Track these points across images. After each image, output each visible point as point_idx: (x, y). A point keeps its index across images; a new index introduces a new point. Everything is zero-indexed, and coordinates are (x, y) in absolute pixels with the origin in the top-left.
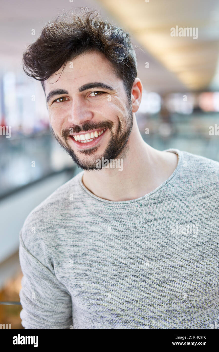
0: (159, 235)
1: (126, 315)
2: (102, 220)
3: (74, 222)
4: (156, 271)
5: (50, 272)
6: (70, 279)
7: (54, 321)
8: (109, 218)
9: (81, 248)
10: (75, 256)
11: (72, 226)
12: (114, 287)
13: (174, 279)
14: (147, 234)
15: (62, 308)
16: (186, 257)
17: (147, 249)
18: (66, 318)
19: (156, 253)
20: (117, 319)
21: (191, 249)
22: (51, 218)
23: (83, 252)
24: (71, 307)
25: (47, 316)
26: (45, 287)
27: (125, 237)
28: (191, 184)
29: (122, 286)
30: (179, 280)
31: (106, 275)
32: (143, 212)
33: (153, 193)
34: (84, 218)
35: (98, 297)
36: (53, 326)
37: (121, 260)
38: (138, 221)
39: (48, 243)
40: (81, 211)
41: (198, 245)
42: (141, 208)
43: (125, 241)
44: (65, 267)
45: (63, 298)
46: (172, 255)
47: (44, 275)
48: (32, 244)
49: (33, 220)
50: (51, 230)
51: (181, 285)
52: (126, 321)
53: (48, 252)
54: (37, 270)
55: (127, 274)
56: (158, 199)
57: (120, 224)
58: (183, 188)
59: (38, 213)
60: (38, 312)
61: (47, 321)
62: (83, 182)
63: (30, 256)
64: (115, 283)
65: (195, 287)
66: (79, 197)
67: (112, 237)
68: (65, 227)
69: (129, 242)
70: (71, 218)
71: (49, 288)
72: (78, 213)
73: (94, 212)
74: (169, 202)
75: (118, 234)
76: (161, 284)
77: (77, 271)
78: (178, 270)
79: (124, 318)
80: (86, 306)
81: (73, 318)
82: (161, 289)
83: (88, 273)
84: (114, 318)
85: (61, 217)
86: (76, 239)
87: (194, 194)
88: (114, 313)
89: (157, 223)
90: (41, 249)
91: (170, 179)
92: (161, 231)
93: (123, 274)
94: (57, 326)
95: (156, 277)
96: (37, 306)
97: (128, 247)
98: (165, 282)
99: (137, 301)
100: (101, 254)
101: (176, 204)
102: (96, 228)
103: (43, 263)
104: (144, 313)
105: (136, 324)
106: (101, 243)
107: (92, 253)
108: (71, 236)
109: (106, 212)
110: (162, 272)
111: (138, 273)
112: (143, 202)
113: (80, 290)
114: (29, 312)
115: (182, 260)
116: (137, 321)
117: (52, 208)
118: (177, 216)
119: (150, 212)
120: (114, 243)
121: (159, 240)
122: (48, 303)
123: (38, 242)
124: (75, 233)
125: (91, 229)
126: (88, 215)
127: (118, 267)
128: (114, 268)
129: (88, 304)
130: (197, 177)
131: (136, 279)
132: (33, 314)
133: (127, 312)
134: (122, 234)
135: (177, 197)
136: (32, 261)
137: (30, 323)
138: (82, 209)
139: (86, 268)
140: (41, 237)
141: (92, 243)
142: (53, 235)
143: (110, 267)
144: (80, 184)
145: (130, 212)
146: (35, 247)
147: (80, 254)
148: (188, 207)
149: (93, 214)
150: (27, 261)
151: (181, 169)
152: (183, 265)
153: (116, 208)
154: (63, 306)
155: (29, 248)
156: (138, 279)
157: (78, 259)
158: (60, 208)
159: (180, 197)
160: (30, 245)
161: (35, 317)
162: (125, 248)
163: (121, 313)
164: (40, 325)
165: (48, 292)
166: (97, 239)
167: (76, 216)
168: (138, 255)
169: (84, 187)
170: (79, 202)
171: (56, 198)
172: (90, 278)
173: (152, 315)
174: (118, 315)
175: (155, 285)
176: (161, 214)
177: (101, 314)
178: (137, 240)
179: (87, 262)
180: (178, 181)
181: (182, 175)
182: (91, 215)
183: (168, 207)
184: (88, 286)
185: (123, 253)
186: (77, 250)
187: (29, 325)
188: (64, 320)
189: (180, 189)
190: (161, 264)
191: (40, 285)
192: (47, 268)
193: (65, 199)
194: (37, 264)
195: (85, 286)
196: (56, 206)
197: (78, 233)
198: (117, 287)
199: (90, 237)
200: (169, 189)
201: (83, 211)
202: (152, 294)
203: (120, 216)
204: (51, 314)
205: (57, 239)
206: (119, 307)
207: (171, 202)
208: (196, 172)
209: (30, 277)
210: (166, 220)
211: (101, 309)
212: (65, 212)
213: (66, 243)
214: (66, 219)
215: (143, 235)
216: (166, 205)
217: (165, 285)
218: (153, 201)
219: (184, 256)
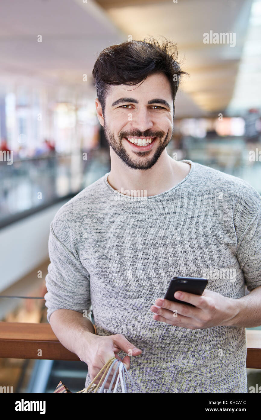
0: (171, 226)
1: (138, 291)
2: (122, 212)
3: (100, 214)
4: (166, 256)
5: (74, 257)
6: (92, 260)
7: (75, 301)
8: (129, 210)
9: (103, 235)
10: (98, 241)
11: (97, 217)
12: (130, 267)
13: (181, 262)
14: (161, 224)
15: (82, 290)
16: (192, 244)
17: (160, 237)
18: (85, 300)
19: (167, 240)
20: (131, 294)
21: (196, 238)
22: (79, 210)
23: (105, 238)
24: (89, 291)
25: (68, 296)
26: (69, 271)
27: (142, 226)
28: (200, 187)
29: (136, 266)
30: (185, 263)
31: (124, 257)
32: (158, 207)
33: (168, 192)
34: (107, 210)
35: (115, 274)
36: (73, 305)
37: (137, 246)
38: (153, 214)
39: (75, 231)
40: (105, 205)
41: (202, 236)
42: (156, 204)
43: (142, 230)
44: (89, 251)
45: (83, 282)
46: (180, 243)
47: (69, 260)
48: (61, 232)
49: (64, 212)
50: (78, 220)
51: (187, 267)
52: (138, 297)
53: (75, 238)
54: (63, 255)
55: (142, 257)
56: (171, 197)
57: (138, 215)
58: (193, 190)
59: (68, 206)
60: (62, 293)
61: (69, 301)
62: (108, 181)
63: (58, 243)
64: (131, 264)
65: (199, 270)
66: (103, 193)
67: (131, 226)
68: (91, 218)
69: (145, 231)
70: (97, 211)
71: (72, 272)
72: (103, 207)
73: (117, 205)
74: (181, 200)
75: (136, 223)
76: (170, 266)
77: (99, 253)
78: (185, 254)
79: (137, 294)
80: (103, 283)
81: (92, 300)
82: (170, 270)
83: (108, 255)
84: (128, 293)
85: (88, 210)
86: (100, 228)
87: (202, 195)
88: (128, 288)
89: (170, 216)
90: (68, 237)
91: (182, 182)
92: (172, 223)
93: (138, 257)
94: (77, 306)
95: (166, 260)
96: (60, 287)
97: (144, 235)
98: (173, 264)
99: (148, 279)
100: (120, 240)
101: (186, 202)
102: (118, 218)
103: (69, 248)
104: (154, 289)
105: (146, 299)
106: (121, 231)
107: (112, 239)
108: (96, 225)
109: (126, 205)
110: (171, 256)
111: (151, 257)
112: (159, 198)
113: (100, 270)
114: (53, 293)
115: (189, 247)
116: (148, 296)
117: (81, 202)
118: (186, 212)
119: (164, 207)
120: (132, 231)
121: (170, 230)
122: (70, 285)
123: (67, 230)
124: (99, 223)
125: (113, 219)
126: (111, 207)
127: (135, 251)
128: (131, 251)
129: (106, 282)
130: (205, 182)
131: (149, 261)
132: (56, 295)
133: (139, 288)
134: (139, 223)
135: (187, 196)
136: (59, 246)
137: (53, 303)
138: (106, 203)
139: (107, 251)
140: (70, 226)
141: (113, 231)
142: (79, 224)
143: (127, 251)
144: (105, 183)
145: (147, 207)
146: (64, 235)
147: (102, 240)
148: (196, 205)
149: (116, 207)
150: (55, 247)
151: (192, 175)
152: (190, 251)
153: (135, 202)
154: (83, 288)
155: (58, 235)
156: (151, 261)
157: (100, 244)
158: (88, 202)
159: (189, 197)
160: (59, 232)
161: (58, 297)
162: (141, 236)
163: (134, 289)
164: (62, 305)
165: (71, 275)
166: (118, 228)
167: (101, 209)
168: (152, 241)
169: (108, 185)
170: (104, 197)
171: (84, 194)
172: (109, 259)
173: (161, 292)
174: (132, 291)
175: (165, 267)
176: (173, 209)
177: (117, 290)
178: (152, 229)
179: (107, 246)
180: (189, 184)
181: (193, 179)
182: (114, 208)
183: (179, 204)
184: (107, 266)
185: (140, 239)
186: (99, 237)
187: (52, 304)
188: (83, 301)
189: (191, 191)
190: (171, 250)
191: (64, 269)
192: (72, 253)
193: (92, 195)
194: (64, 249)
195: (105, 266)
196: (84, 201)
197: (102, 223)
198: (132, 267)
199: (111, 226)
200: (181, 189)
201: (108, 204)
202: (162, 274)
203: (138, 209)
204: (72, 294)
205: (83, 227)
206: (133, 284)
207: (182, 200)
208: (204, 178)
209: (56, 262)
210: (177, 214)
211: (117, 285)
212: (92, 206)
213: (91, 230)
214: (92, 212)
215: (157, 225)
216: (178, 203)
217: (174, 267)
218: (167, 198)
219: (191, 243)
